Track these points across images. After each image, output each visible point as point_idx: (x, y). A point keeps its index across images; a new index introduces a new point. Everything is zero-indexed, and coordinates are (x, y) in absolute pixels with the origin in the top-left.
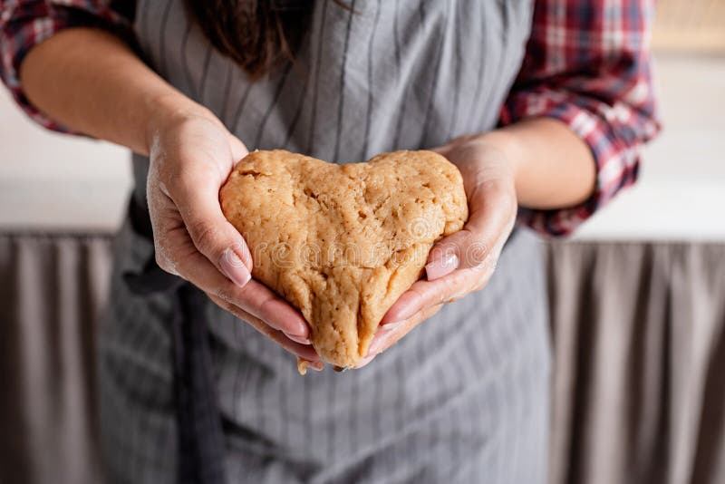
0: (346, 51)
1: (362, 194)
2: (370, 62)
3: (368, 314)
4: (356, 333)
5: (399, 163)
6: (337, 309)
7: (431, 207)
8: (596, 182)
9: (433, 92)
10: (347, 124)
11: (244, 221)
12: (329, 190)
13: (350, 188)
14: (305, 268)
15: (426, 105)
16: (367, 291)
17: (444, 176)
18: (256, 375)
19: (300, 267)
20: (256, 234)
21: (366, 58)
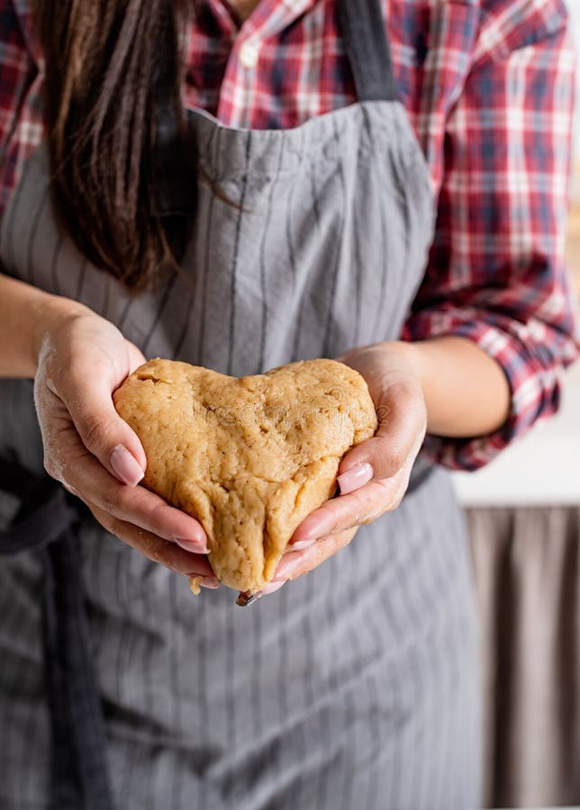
0: (236, 254)
1: (262, 408)
2: (262, 268)
3: (274, 530)
4: (262, 550)
5: (297, 374)
6: (241, 523)
7: (337, 417)
8: (511, 406)
9: (332, 302)
10: (240, 338)
11: (140, 425)
12: (227, 404)
13: (249, 401)
14: (205, 479)
15: (325, 316)
16: (273, 505)
17: (346, 382)
18: (142, 643)
19: (199, 478)
20: (152, 439)
21: (258, 263)
